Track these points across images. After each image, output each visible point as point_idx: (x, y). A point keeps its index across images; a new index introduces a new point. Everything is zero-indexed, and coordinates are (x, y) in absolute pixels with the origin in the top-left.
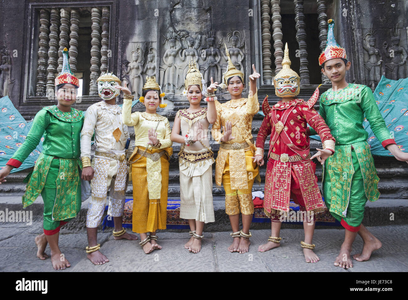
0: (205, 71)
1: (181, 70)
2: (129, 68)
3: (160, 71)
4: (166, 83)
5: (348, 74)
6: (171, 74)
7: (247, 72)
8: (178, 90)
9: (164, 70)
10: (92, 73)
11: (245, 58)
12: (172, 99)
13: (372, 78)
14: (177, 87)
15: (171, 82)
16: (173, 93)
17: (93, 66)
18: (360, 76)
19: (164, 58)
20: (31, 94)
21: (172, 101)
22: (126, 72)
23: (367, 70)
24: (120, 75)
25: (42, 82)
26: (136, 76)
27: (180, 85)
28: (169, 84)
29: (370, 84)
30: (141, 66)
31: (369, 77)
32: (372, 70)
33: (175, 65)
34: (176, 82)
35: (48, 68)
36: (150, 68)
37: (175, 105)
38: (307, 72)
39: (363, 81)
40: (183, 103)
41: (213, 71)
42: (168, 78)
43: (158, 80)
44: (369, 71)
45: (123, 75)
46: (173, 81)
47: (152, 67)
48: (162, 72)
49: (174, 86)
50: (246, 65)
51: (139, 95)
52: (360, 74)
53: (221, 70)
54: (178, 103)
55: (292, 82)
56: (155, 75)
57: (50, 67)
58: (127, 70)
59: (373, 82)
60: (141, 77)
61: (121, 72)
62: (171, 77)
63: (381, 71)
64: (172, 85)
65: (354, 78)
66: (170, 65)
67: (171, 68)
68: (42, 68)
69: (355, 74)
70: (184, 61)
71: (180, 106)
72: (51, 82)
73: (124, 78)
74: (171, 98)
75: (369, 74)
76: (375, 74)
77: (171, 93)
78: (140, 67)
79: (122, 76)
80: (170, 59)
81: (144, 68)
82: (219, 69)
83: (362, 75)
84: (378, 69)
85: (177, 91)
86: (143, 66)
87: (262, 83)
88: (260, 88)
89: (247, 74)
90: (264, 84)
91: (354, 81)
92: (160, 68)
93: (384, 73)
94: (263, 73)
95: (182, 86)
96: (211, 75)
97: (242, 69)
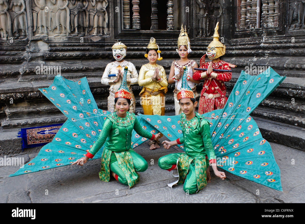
0: (75, 15)
4: (39, 25)
5: (185, 22)
6: (44, 16)
7: (110, 18)
8: (51, 31)
9: (37, 13)
11: (109, 5)
12: (47, 41)
13: (200, 27)
15: (44, 24)
16: (47, 35)
18: (193, 24)
21: (47, 43)
23: (197, 20)
26: (2, 13)
27: (53, 27)
28: (42, 26)
29: (199, 31)
30: (6, 1)
31: (199, 25)
32: (201, 20)
33: (47, 8)
34: (49, 25)
36: (17, 5)
37: (50, 46)
38: (156, 19)
39: (195, 29)
40: (58, 44)
41: (82, 15)
42: (42, 21)
43: (32, 22)
44: (199, 21)
46: (46, 24)
47: (19, 4)
48: (35, 15)
50: (110, 12)
52: (193, 23)
53: (89, 15)
54: (53, 44)
59: (201, 29)
60: (8, 14)
62: (44, 19)
63: (206, 21)
64: (45, 28)
65: (189, 26)
66: (42, 8)
69: (190, 22)
70: (55, 4)
71: (56, 48)
74: (46, 39)
75: (198, 23)
76: (202, 23)
77: (45, 35)
81: (10, 4)
83: (194, 24)
84: (204, 20)
85: (51, 33)
87: (123, 28)
88: (121, 32)
89: (110, 20)
90: (124, 28)
91: (188, 28)
94: (124, 18)
95: (55, 28)
96: (80, 19)
97: (106, 14)
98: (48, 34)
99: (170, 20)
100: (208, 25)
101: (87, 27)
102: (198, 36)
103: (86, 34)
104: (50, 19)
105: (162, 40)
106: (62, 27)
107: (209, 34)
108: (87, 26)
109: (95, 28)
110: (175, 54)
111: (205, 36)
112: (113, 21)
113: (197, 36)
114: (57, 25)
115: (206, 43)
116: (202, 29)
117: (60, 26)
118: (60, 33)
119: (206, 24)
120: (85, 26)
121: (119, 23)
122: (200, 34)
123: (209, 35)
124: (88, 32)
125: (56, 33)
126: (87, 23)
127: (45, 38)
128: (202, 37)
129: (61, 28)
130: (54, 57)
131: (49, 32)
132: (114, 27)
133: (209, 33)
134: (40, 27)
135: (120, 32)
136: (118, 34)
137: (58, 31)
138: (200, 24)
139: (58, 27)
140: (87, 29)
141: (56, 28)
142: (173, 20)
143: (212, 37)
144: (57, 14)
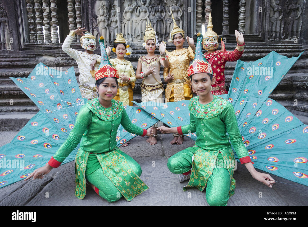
0: (154, 24)
1: (136, 24)
2: (98, 21)
3: (121, 24)
4: (126, 33)
5: (257, 26)
6: (130, 26)
7: (184, 25)
8: (135, 38)
10: (71, 25)
11: (183, 14)
12: (131, 45)
13: (274, 30)
14: (134, 36)
15: (130, 33)
16: (131, 41)
17: (71, 20)
18: (265, 28)
19: (124, 14)
20: (27, 42)
22: (96, 24)
23: (271, 24)
24: (91, 26)
25: (33, 32)
26: (104, 27)
27: (136, 35)
28: (128, 34)
29: (272, 34)
30: (107, 19)
31: (272, 29)
32: (275, 24)
33: (132, 19)
34: (134, 33)
35: (36, 21)
36: (113, 21)
37: (133, 49)
38: (227, 25)
39: (267, 32)
40: (139, 48)
41: (160, 24)
42: (128, 30)
44: (272, 24)
45: (93, 26)
46: (131, 32)
47: (115, 20)
48: (123, 25)
49: (132, 35)
50: (184, 20)
51: (106, 41)
52: (265, 27)
53: (166, 23)
54: (135, 48)
55: (214, 40)
56: (117, 27)
57: (38, 20)
58: (96, 23)
59: (274, 33)
60: (107, 28)
61: (92, 24)
62: (130, 29)
63: (281, 24)
64: (130, 35)
65: (261, 30)
66: (128, 20)
67: (130, 22)
68: (32, 21)
69: (262, 26)
70: (138, 16)
71: (137, 51)
72: (40, 32)
73: (95, 29)
75: (272, 27)
76: (276, 27)
77: (130, 41)
78: (106, 21)
79: (93, 27)
80: (129, 15)
81: (109, 21)
82: (165, 22)
83: (267, 27)
84: (279, 22)
85: (134, 39)
86: (108, 20)
87: (195, 33)
89: (184, 27)
91: (260, 32)
92: (121, 21)
93: (283, 26)
94: (196, 26)
96: (159, 27)
97: (181, 22)
99: (241, 25)
100: (282, 28)
101: (164, 34)
102: (271, 40)
103: (163, 40)
104: (134, 28)
105: (232, 44)
107: (284, 37)
108: (164, 33)
110: (245, 56)
111: (278, 39)
112: (187, 27)
113: (269, 39)
114: (140, 32)
115: (279, 46)
116: (276, 32)
117: (142, 33)
118: (142, 40)
119: (280, 27)
120: (162, 33)
121: (192, 30)
122: (273, 37)
123: (283, 38)
124: (165, 38)
125: (139, 40)
126: (164, 31)
127: (130, 43)
128: (275, 40)
130: (135, 58)
132: (187, 33)
133: (283, 36)
134: (126, 35)
137: (140, 38)
138: (274, 27)
139: (140, 35)
140: (164, 36)
141: (138, 36)
142: (244, 25)
143: (287, 39)
144: (140, 23)
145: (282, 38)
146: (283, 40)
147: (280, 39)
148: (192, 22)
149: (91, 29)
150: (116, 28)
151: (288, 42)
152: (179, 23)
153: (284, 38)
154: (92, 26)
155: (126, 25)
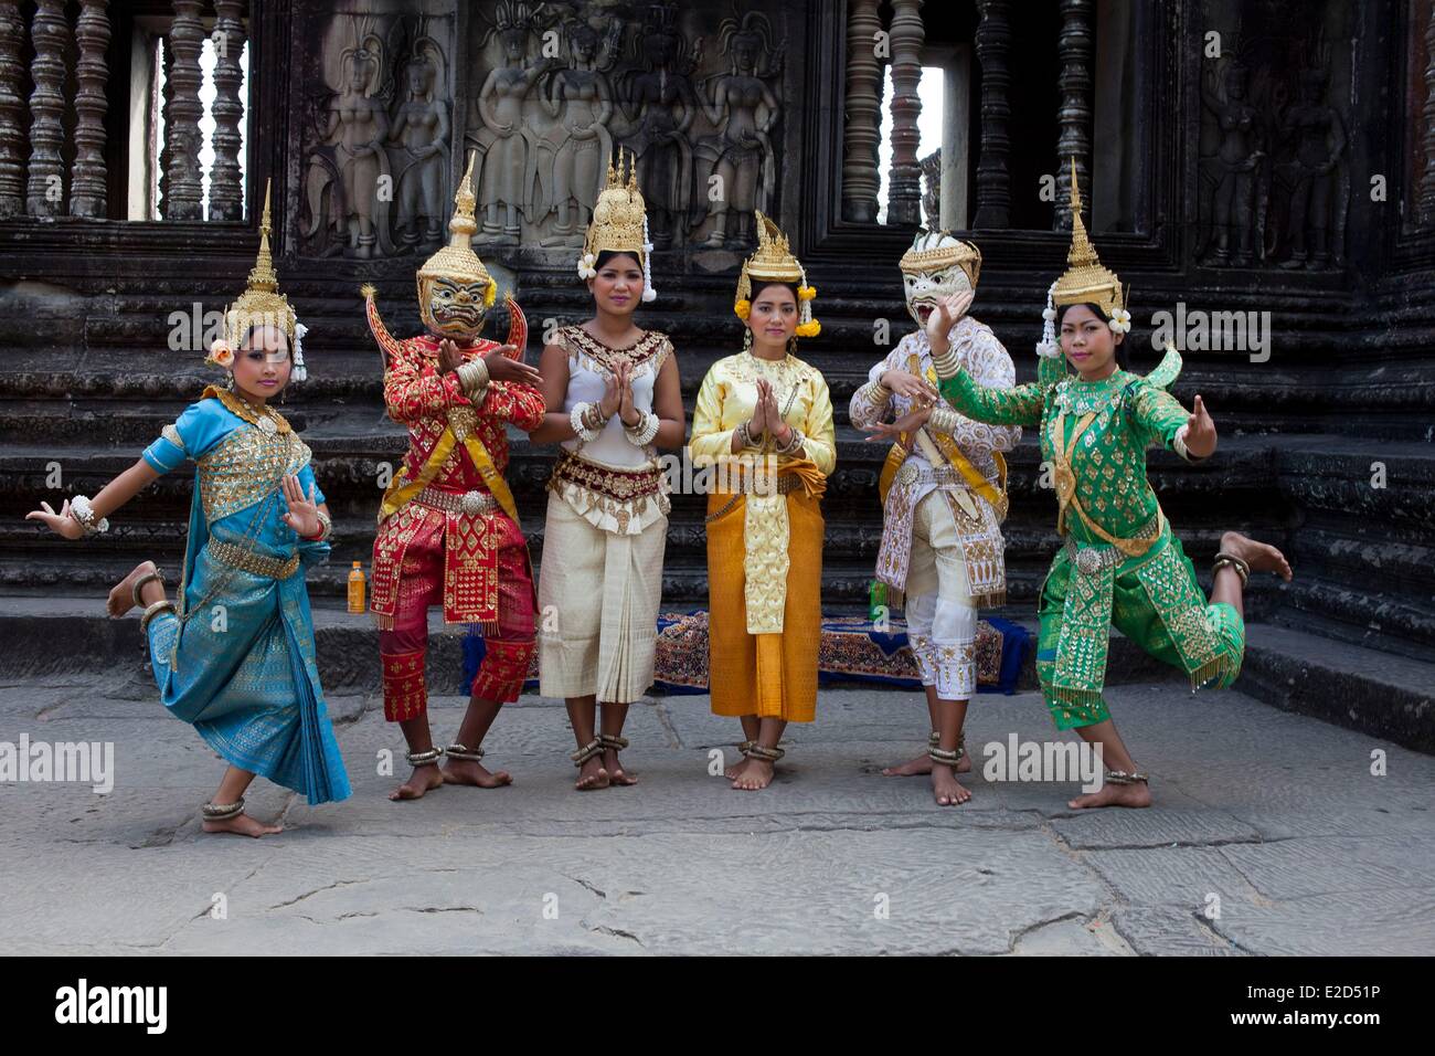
1: (544, 155)
2: (334, 119)
4: (489, 199)
5: (1144, 194)
6: (509, 165)
7: (785, 174)
9: (483, 151)
10: (179, 125)
11: (781, 119)
12: (513, 262)
14: (529, 217)
15: (508, 198)
16: (514, 240)
17: (182, 99)
19: (482, 102)
21: (512, 270)
22: (322, 132)
23: (1206, 187)
24: (297, 144)
26: (362, 152)
28: (500, 205)
30: (383, 111)
31: (1212, 210)
32: (1225, 188)
33: (524, 130)
34: (528, 200)
36: (418, 124)
37: (524, 284)
38: (1002, 182)
39: (1191, 225)
40: (554, 279)
41: (665, 163)
44: (1215, 189)
45: (309, 143)
46: (516, 195)
47: (426, 119)
49: (518, 210)
50: (785, 146)
53: (695, 160)
54: (535, 277)
58: (326, 125)
59: (1223, 230)
60: (383, 156)
61: (303, 133)
62: (509, 177)
63: (1255, 188)
64: (511, 210)
65: (1160, 214)
66: (504, 133)
70: (555, 118)
71: (544, 292)
73: (316, 159)
74: (509, 257)
75: (1213, 201)
77: (508, 238)
78: (378, 117)
79: (307, 149)
80: (506, 107)
81: (393, 120)
82: (687, 155)
83: (1187, 202)
85: (530, 232)
86: (390, 114)
87: (838, 217)
88: (828, 232)
89: (784, 182)
90: (844, 217)
91: (1157, 224)
92: (466, 138)
93: (1266, 199)
94: (845, 176)
95: (550, 212)
96: (656, 177)
97: (769, 160)
98: (519, 236)
100: (1262, 211)
101: (684, 213)
102: (1210, 262)
103: (678, 239)
104: (531, 177)
106: (577, 208)
107: (1271, 251)
108: (683, 207)
109: (715, 216)
111: (1244, 262)
112: (798, 185)
113: (1199, 260)
114: (560, 198)
115: (1249, 294)
116: (1230, 225)
117: (572, 203)
118: (570, 235)
119: (1253, 204)
120: (673, 205)
121: (823, 198)
122: (1221, 253)
123: (1267, 256)
124: (687, 231)
125: (553, 234)
126: (685, 195)
127: (507, 252)
128: (1227, 266)
129: (573, 211)
131: (524, 226)
132: (797, 212)
133: (1267, 248)
134: (491, 208)
135: (825, 235)
136: (818, 243)
137: (559, 227)
138: (1222, 207)
139: (562, 210)
140: (680, 221)
141: (552, 214)
143: (1285, 265)
144: (562, 155)
145: (1263, 256)
146: (1266, 267)
147: (1254, 261)
148: (823, 163)
149: (293, 157)
150: (428, 158)
151: (1292, 281)
152: (762, 160)
153: (1274, 260)
154: (304, 142)
155: (489, 156)
